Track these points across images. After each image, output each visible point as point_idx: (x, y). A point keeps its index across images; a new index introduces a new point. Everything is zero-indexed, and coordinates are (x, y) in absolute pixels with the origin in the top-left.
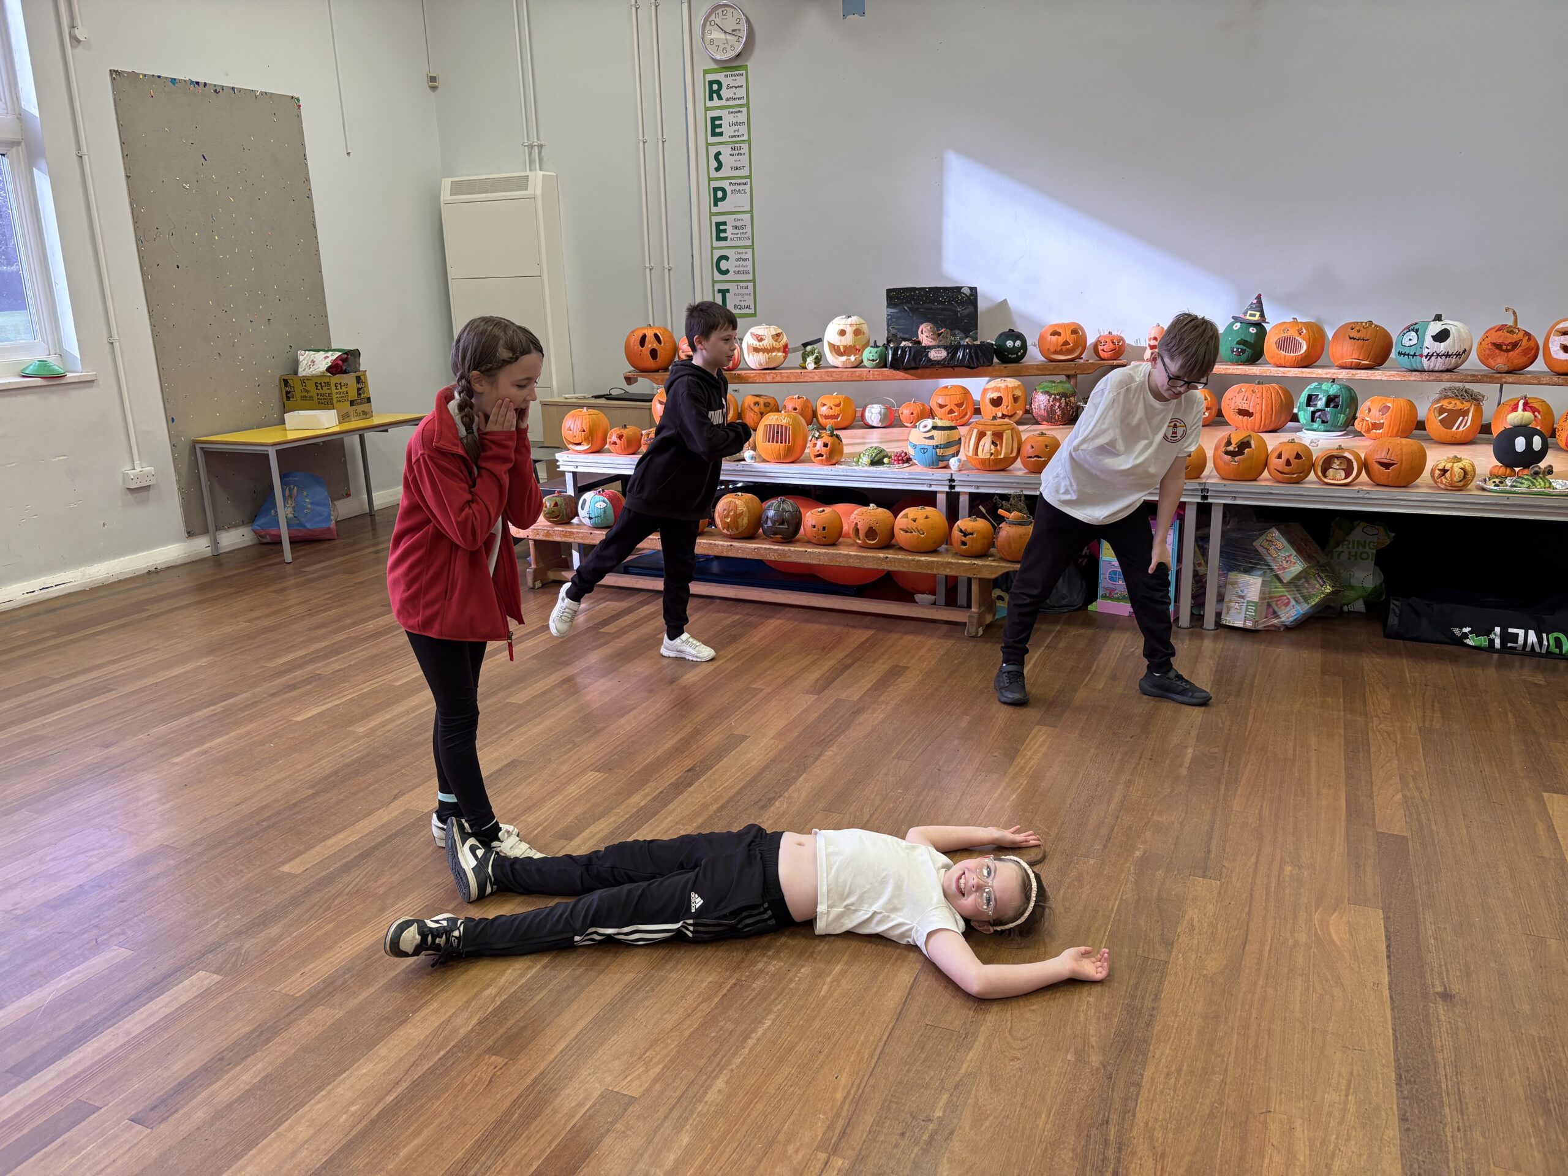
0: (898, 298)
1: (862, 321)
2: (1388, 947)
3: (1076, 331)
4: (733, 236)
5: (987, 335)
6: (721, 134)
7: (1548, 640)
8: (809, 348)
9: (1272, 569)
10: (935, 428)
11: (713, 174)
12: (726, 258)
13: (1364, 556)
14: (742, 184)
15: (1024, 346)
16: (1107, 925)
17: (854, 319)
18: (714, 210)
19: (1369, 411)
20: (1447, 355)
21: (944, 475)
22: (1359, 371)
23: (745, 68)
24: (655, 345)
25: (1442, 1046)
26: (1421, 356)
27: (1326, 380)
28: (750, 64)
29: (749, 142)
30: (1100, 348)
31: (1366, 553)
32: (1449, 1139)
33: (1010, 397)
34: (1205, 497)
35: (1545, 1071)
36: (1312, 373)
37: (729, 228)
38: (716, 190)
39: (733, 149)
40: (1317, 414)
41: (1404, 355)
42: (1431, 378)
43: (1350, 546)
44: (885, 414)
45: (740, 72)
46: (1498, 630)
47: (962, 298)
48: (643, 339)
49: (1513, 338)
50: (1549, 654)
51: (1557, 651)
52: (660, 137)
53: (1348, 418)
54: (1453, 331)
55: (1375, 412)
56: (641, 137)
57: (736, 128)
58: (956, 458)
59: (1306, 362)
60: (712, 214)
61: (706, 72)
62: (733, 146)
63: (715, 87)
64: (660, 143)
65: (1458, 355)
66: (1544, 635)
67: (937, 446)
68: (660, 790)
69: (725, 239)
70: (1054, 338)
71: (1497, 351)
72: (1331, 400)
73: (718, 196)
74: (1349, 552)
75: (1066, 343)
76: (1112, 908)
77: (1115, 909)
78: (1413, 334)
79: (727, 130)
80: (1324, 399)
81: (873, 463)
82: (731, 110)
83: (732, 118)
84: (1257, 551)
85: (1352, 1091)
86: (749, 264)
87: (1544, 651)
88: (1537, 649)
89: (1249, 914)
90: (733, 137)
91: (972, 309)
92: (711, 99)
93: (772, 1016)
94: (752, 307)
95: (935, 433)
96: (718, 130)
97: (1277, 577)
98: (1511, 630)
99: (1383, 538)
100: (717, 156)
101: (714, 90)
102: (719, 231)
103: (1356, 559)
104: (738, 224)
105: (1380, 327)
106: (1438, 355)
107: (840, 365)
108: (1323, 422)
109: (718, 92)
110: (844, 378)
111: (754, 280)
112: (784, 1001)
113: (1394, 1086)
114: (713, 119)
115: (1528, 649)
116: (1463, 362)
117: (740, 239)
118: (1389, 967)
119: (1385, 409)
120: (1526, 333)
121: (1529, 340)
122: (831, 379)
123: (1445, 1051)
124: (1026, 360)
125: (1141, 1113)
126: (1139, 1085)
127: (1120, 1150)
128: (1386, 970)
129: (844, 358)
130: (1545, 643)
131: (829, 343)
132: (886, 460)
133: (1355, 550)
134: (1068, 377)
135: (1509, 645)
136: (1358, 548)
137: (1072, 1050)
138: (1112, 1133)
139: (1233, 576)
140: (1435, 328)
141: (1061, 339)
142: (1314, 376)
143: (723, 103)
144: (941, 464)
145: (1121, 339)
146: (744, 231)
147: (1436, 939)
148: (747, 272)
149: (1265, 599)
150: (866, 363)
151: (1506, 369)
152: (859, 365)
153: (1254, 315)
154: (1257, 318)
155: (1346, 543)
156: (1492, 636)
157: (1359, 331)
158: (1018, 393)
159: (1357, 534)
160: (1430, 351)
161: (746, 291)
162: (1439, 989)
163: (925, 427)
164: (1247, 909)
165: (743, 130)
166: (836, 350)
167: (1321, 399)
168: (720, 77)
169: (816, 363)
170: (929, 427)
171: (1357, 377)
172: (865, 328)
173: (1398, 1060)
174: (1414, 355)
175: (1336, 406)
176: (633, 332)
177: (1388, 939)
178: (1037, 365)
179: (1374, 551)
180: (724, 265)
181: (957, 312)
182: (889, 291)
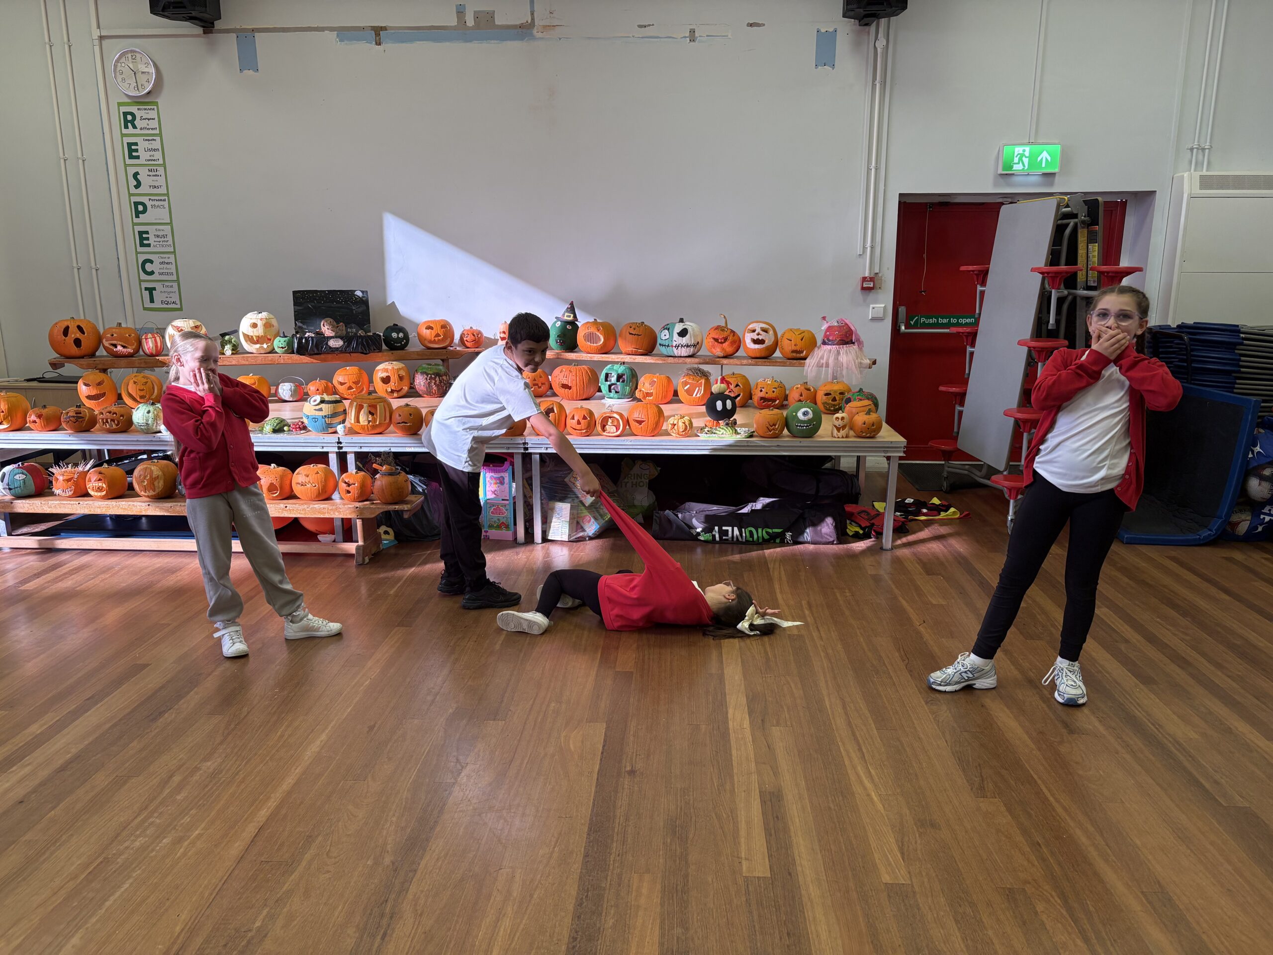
0: (303, 298)
1: (271, 316)
2: (604, 746)
3: (446, 327)
4: (155, 243)
5: (378, 328)
6: (138, 157)
7: (745, 533)
8: (227, 338)
9: (578, 497)
10: (322, 402)
11: (133, 190)
12: (151, 262)
13: (641, 484)
14: (161, 200)
15: (406, 337)
16: (417, 765)
17: (264, 315)
18: (136, 220)
19: (645, 384)
20: (688, 346)
21: (333, 438)
22: (637, 357)
23: (156, 104)
24: (78, 335)
25: (621, 805)
26: (672, 346)
27: (617, 363)
28: (160, 101)
29: (164, 165)
30: (465, 339)
31: (641, 482)
32: (612, 862)
33: (396, 376)
34: (526, 449)
35: (679, 809)
36: (609, 358)
37: (151, 236)
38: (136, 204)
39: (150, 171)
40: (612, 387)
41: (663, 345)
42: (680, 361)
43: (633, 478)
44: (295, 391)
45: (152, 107)
46: (716, 528)
47: (356, 299)
48: (66, 331)
49: (725, 334)
50: (747, 542)
51: (751, 539)
52: (80, 155)
53: (631, 390)
54: (690, 330)
55: (647, 385)
56: (61, 155)
57: (152, 153)
58: (342, 425)
59: (605, 350)
60: (134, 224)
61: (120, 104)
62: (150, 168)
63: (129, 118)
64: (81, 161)
65: (694, 346)
66: (743, 530)
67: (325, 416)
68: (58, 718)
69: (149, 245)
70: (428, 331)
71: (716, 343)
72: (619, 377)
73: (139, 209)
74: (632, 482)
75: (438, 335)
76: (424, 752)
77: (426, 752)
78: (667, 331)
79: (144, 155)
80: (615, 376)
81: (275, 431)
82: (146, 138)
83: (147, 145)
84: (568, 485)
85: (558, 844)
86: (174, 266)
87: (744, 540)
88: (740, 539)
89: (519, 741)
90: (149, 160)
91: (363, 308)
92: (126, 127)
93: (131, 881)
94: (178, 302)
95: (323, 406)
96: (134, 154)
97: (581, 502)
98: (724, 528)
99: (654, 471)
100: (136, 175)
101: (129, 120)
102: (142, 239)
103: (636, 487)
104: (160, 233)
105: (648, 326)
106: (682, 346)
107: (254, 351)
108: (616, 392)
109: (132, 122)
110: (258, 362)
111: (178, 281)
112: (144, 867)
113: (585, 836)
114: (130, 145)
115: (735, 539)
116: (698, 351)
117: (163, 246)
118: (601, 760)
119: (652, 383)
120: (733, 332)
121: (734, 335)
122: (247, 363)
123: (622, 808)
124: (410, 348)
125: (413, 889)
126: (415, 871)
127: (391, 918)
128: (599, 762)
129: (258, 346)
130: (744, 535)
131: (243, 333)
132: (286, 428)
133: (636, 480)
134: (443, 360)
135: (724, 538)
136: (637, 479)
137: (372, 857)
138: (388, 908)
139: (551, 504)
140: (679, 327)
141: (434, 333)
142: (610, 360)
143: (137, 131)
144: (331, 430)
145: (479, 333)
146: (165, 239)
147: (634, 736)
148: (172, 274)
149: (574, 518)
150: (277, 349)
151: (721, 354)
152: (272, 351)
153: (570, 316)
154: (571, 318)
155: (630, 476)
156: (714, 533)
157: (634, 329)
158: (402, 373)
159: (636, 469)
160: (677, 343)
161: (170, 290)
162: (628, 768)
163: (315, 401)
164: (518, 738)
165: (158, 155)
166: (250, 339)
167: (613, 376)
168: (133, 109)
169: (233, 350)
170: (318, 401)
171: (636, 361)
172: (274, 322)
173: (592, 818)
174: (668, 346)
175: (623, 381)
176: (56, 324)
177: (605, 741)
178: (417, 352)
179: (647, 481)
180: (149, 267)
181: (353, 310)
182: (295, 293)
